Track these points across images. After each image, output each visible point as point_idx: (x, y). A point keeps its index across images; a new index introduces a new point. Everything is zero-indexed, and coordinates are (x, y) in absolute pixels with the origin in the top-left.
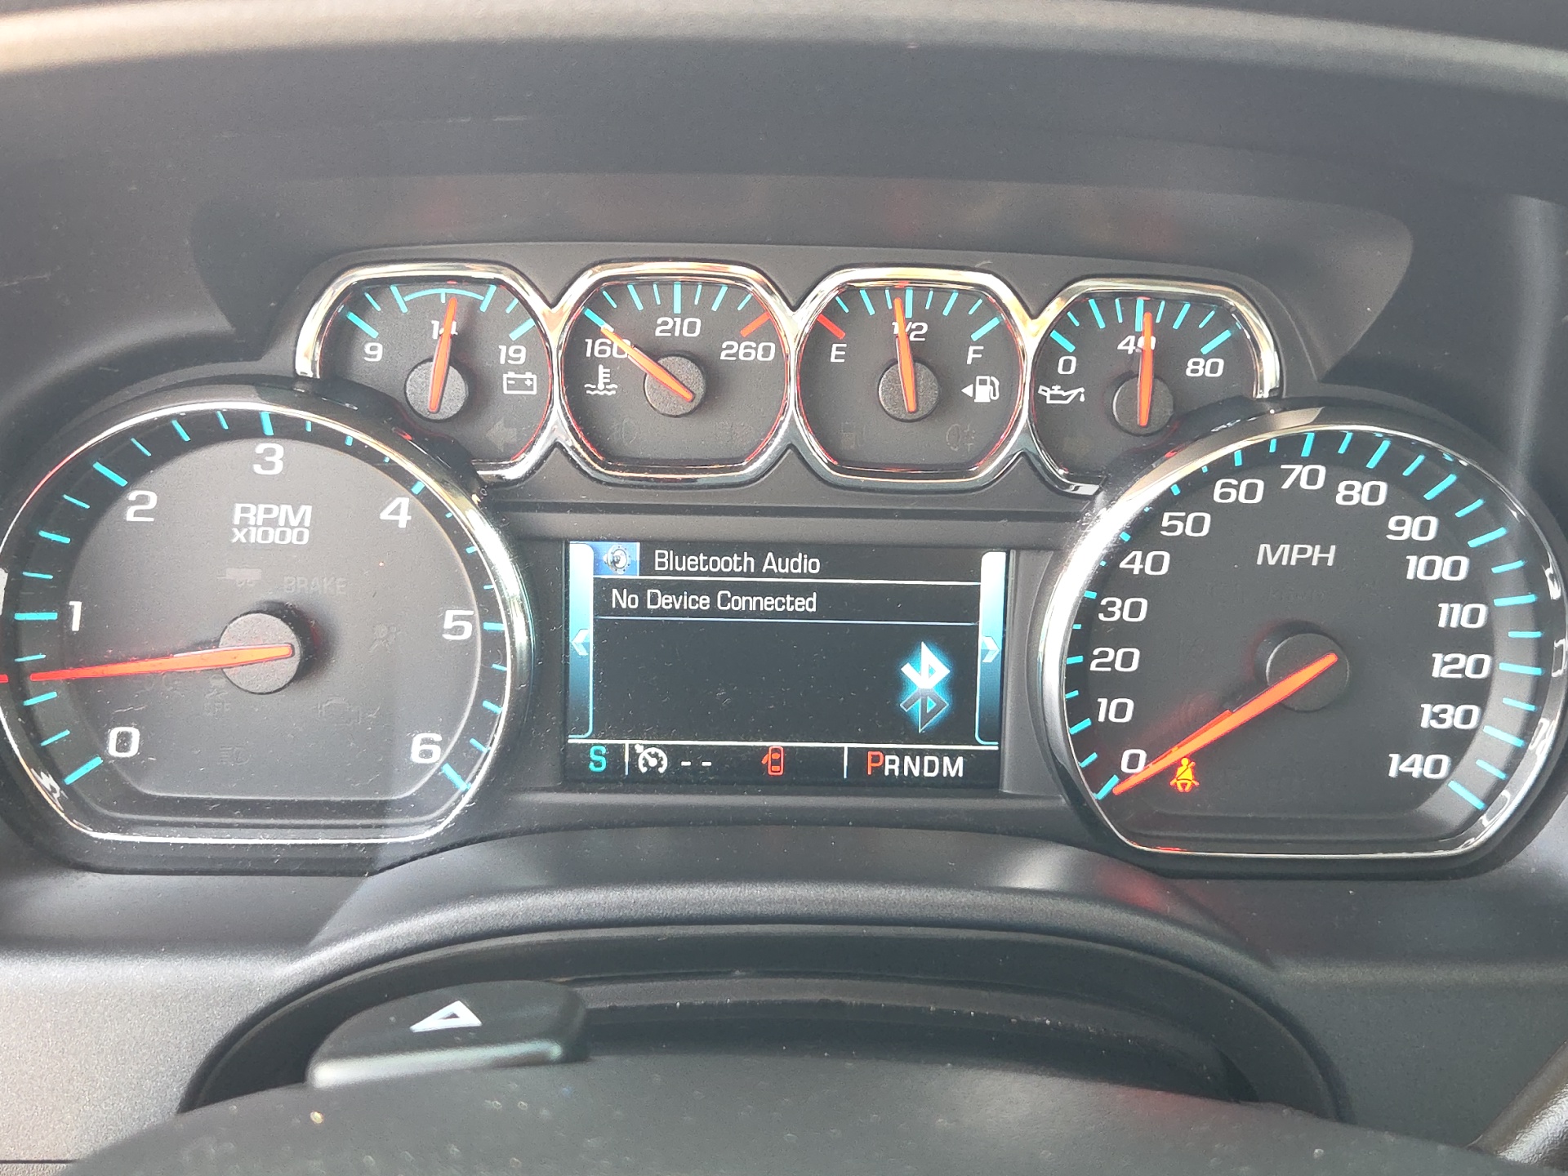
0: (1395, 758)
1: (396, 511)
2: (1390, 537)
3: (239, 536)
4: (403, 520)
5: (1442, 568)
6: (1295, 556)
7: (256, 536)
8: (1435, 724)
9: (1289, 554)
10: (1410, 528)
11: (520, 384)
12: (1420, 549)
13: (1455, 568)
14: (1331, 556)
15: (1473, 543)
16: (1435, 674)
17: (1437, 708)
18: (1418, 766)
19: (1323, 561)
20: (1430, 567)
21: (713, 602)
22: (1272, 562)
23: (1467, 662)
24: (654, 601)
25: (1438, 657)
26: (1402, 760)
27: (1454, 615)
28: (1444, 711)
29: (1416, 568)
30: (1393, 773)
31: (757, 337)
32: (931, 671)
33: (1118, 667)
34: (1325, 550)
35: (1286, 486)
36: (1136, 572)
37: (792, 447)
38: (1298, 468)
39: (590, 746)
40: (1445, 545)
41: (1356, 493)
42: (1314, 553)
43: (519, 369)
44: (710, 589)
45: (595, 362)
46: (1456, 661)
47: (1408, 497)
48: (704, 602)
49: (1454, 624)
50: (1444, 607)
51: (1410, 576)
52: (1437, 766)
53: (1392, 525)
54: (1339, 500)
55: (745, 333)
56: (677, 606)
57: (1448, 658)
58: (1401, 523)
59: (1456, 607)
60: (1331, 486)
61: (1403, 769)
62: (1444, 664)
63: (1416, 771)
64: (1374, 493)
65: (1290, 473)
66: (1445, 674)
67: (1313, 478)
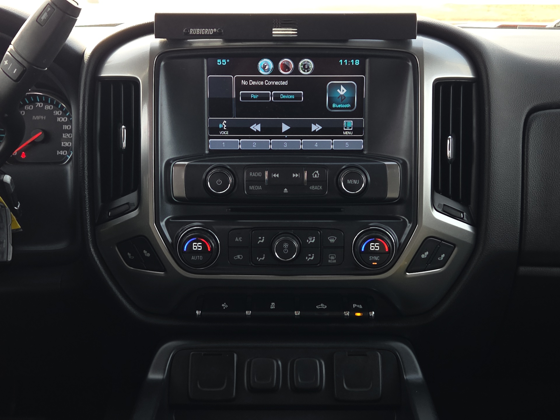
0: (58, 151)
2: (54, 114)
5: (63, 119)
6: (39, 118)
8: (64, 146)
9: (38, 118)
10: (57, 113)
12: (59, 116)
13: (65, 119)
14: (45, 118)
15: (67, 115)
16: (63, 137)
17: (64, 143)
18: (62, 153)
19: (43, 119)
20: (61, 119)
22: (35, 119)
23: (68, 135)
25: (64, 134)
26: (59, 152)
27: (66, 127)
28: (66, 143)
29: (59, 119)
30: (58, 154)
34: (44, 117)
35: (37, 106)
38: (38, 103)
40: (62, 116)
41: (48, 107)
42: (42, 117)
46: (66, 135)
47: (56, 108)
49: (66, 129)
50: (64, 126)
51: (58, 121)
52: (65, 153)
53: (54, 112)
54: (45, 108)
57: (65, 134)
58: (55, 112)
59: (66, 126)
60: (44, 106)
61: (60, 153)
62: (64, 135)
63: (62, 154)
64: (51, 107)
65: (37, 104)
66: (65, 137)
67: (41, 105)
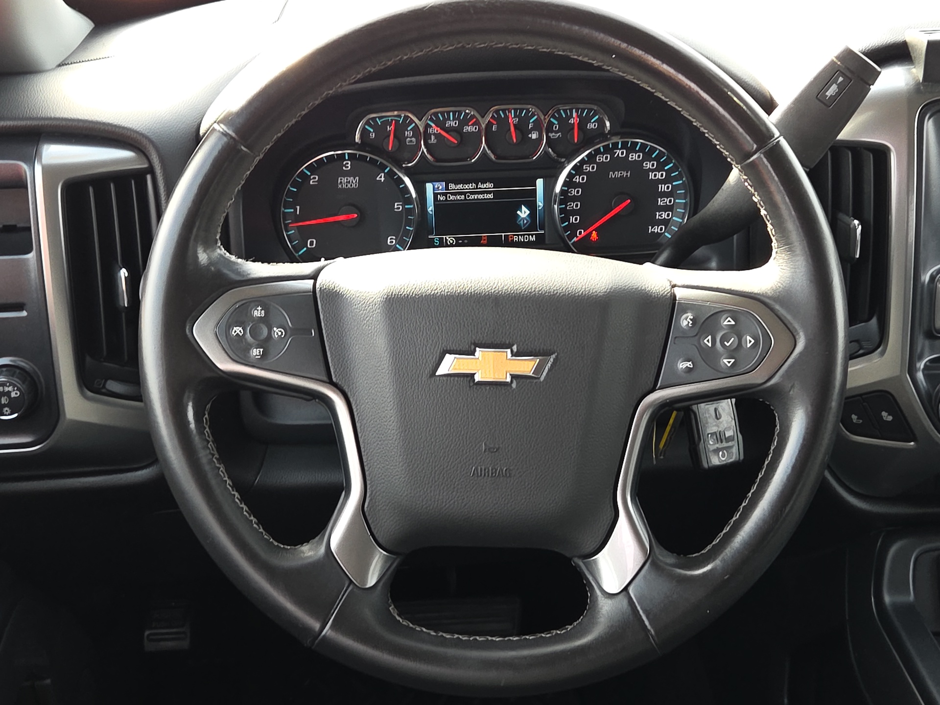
0: (650, 227)
1: (381, 177)
2: (644, 168)
3: (340, 186)
4: (383, 179)
5: (659, 175)
6: (619, 175)
7: (344, 186)
8: (660, 218)
9: (618, 174)
10: (648, 165)
11: (411, 141)
12: (653, 171)
13: (662, 175)
14: (629, 174)
15: (666, 168)
16: (659, 204)
17: (660, 213)
18: (656, 229)
19: (627, 176)
20: (655, 175)
21: (465, 197)
22: (613, 177)
23: (667, 200)
24: (449, 197)
25: (659, 199)
27: (663, 188)
28: (662, 214)
29: (651, 176)
30: (650, 232)
31: (473, 125)
32: (525, 212)
33: (574, 207)
34: (627, 172)
35: (616, 156)
36: (577, 182)
37: (484, 153)
38: (618, 151)
39: (434, 238)
40: (658, 169)
41: (633, 157)
42: (624, 174)
43: (410, 138)
44: (465, 194)
45: (430, 134)
46: (664, 200)
47: (648, 157)
48: (463, 197)
49: (663, 190)
50: (660, 186)
51: (650, 178)
52: (661, 229)
53: (644, 165)
54: (630, 159)
55: (470, 124)
56: (456, 199)
57: (662, 199)
58: (647, 164)
59: (663, 186)
60: (627, 155)
61: (652, 230)
62: (661, 201)
63: (656, 231)
64: (639, 156)
65: (616, 152)
66: (662, 204)
67: (622, 153)
